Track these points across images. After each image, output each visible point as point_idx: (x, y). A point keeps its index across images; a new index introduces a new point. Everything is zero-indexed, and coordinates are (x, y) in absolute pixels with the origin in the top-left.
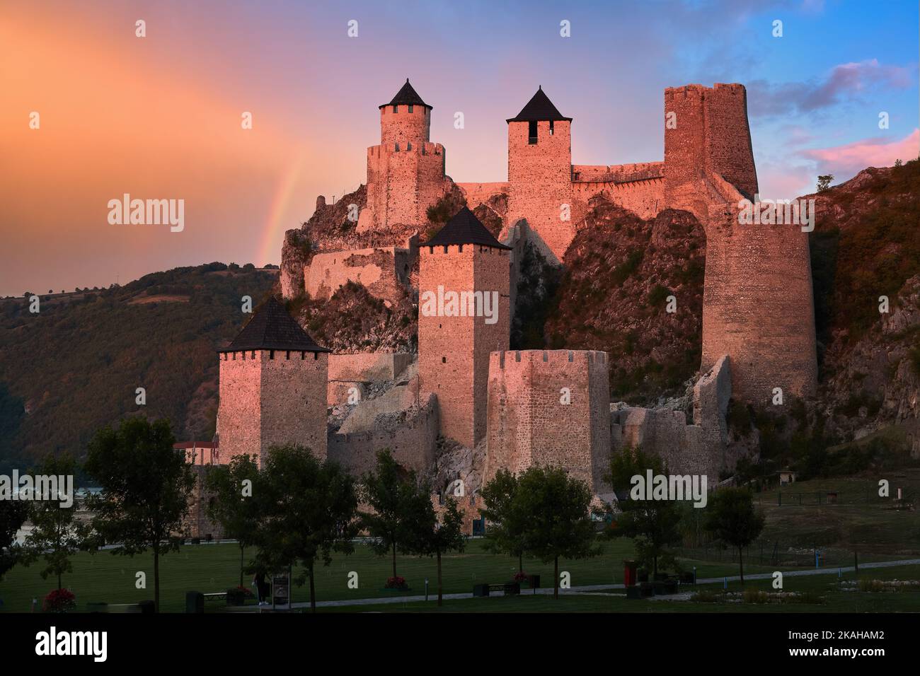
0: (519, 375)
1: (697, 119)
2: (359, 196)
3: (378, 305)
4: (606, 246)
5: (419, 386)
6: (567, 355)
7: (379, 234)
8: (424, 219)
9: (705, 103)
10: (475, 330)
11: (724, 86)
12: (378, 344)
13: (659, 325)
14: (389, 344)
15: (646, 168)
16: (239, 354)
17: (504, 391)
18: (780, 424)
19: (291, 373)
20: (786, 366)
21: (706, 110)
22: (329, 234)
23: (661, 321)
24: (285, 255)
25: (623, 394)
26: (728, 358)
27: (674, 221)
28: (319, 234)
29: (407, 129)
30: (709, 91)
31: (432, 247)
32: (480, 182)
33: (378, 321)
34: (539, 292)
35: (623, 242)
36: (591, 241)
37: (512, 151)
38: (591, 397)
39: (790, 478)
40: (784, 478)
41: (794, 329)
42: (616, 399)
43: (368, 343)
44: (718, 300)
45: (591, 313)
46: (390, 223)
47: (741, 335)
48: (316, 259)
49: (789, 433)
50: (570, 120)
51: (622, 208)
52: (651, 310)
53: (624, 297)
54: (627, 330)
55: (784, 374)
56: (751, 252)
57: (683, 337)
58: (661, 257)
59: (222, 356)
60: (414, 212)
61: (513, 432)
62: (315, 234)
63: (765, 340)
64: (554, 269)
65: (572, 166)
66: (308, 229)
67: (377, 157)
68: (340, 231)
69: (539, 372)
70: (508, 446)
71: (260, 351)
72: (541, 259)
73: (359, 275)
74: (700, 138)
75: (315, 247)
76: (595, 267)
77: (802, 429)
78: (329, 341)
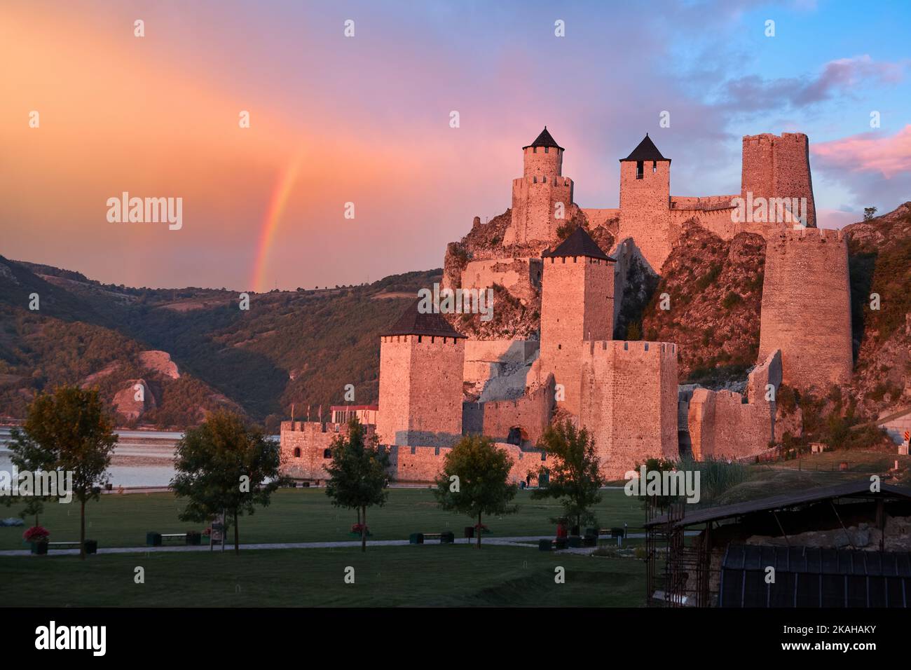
0: (605, 360)
1: (767, 160)
2: (506, 218)
3: (516, 303)
4: (694, 260)
5: (540, 366)
6: (644, 346)
7: (519, 247)
8: (554, 237)
9: (774, 148)
10: (585, 324)
11: (790, 135)
12: (514, 333)
13: (730, 324)
14: (522, 333)
15: (727, 199)
16: (395, 338)
17: (593, 373)
18: (820, 405)
19: (435, 354)
20: (826, 359)
21: (775, 154)
22: (482, 247)
23: (732, 321)
24: (447, 261)
25: (699, 378)
26: (779, 351)
27: (747, 242)
28: (474, 246)
29: (544, 166)
30: (777, 138)
31: (553, 258)
32: (599, 208)
33: (515, 315)
34: (641, 296)
35: (708, 258)
36: (682, 256)
37: (623, 185)
38: (661, 379)
39: (819, 449)
40: (814, 448)
41: (834, 330)
42: (693, 381)
43: (507, 332)
44: (773, 305)
45: (679, 313)
46: (528, 239)
47: (791, 333)
48: (470, 265)
49: (826, 412)
50: (670, 161)
51: (708, 230)
52: (725, 311)
53: (705, 301)
54: (705, 327)
55: (824, 365)
56: (800, 267)
57: (748, 334)
58: (735, 270)
59: (383, 338)
60: (547, 230)
61: (599, 405)
62: (471, 246)
63: (810, 338)
64: (653, 278)
65: (670, 197)
66: (466, 242)
67: (520, 187)
68: (491, 244)
69: (621, 359)
70: (595, 416)
71: (410, 336)
72: (644, 269)
73: (502, 279)
74: (769, 177)
75: (471, 257)
76: (685, 276)
77: (838, 409)
78: (477, 330)
